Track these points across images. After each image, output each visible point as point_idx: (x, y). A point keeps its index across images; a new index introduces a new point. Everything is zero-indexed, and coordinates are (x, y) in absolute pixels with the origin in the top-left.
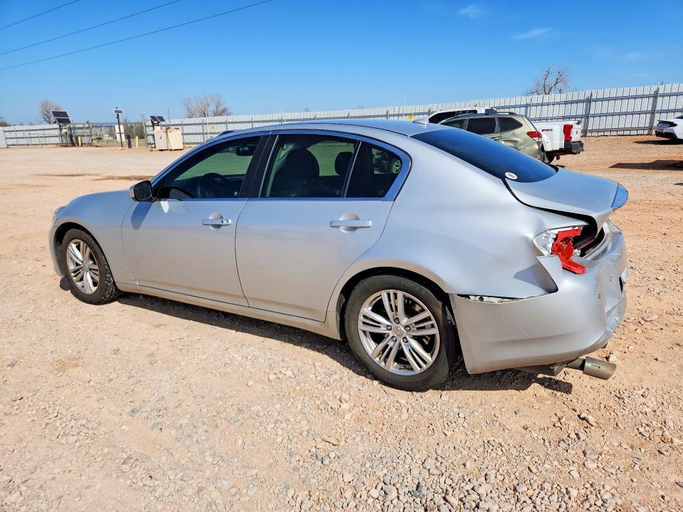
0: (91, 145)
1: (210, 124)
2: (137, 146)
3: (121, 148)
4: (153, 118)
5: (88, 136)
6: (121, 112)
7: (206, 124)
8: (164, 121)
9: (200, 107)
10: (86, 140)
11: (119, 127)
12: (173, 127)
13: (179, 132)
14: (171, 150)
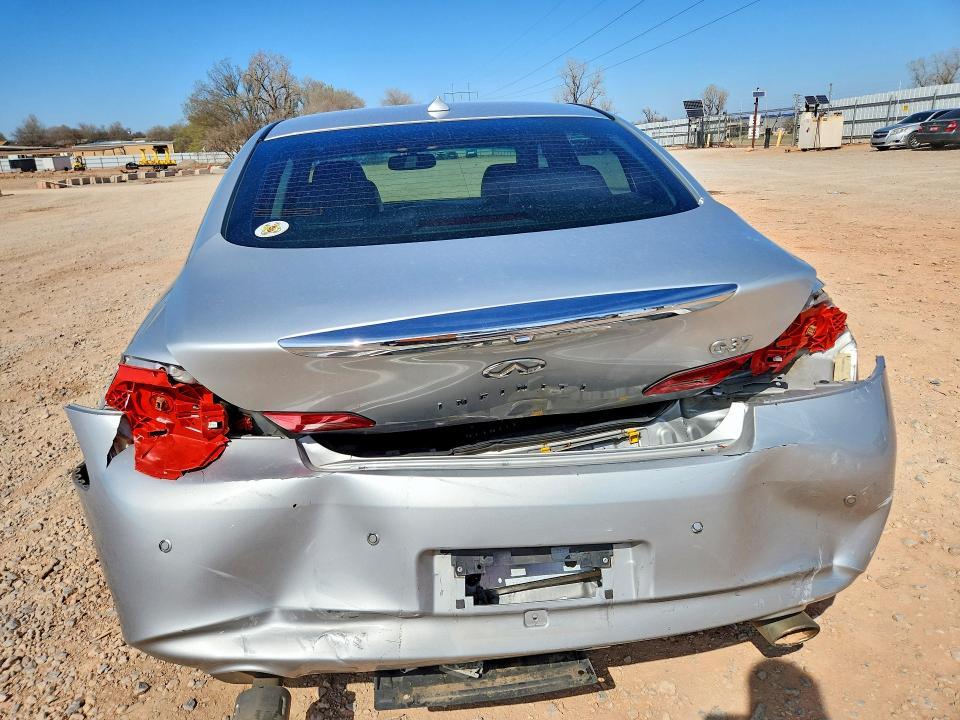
0: (721, 145)
1: (902, 102)
2: (778, 145)
3: (750, 148)
4: (810, 99)
5: (721, 132)
6: (762, 94)
7: (895, 102)
8: (827, 102)
9: (941, 71)
10: (717, 138)
11: (755, 118)
12: (832, 112)
13: (841, 119)
14: (819, 149)
